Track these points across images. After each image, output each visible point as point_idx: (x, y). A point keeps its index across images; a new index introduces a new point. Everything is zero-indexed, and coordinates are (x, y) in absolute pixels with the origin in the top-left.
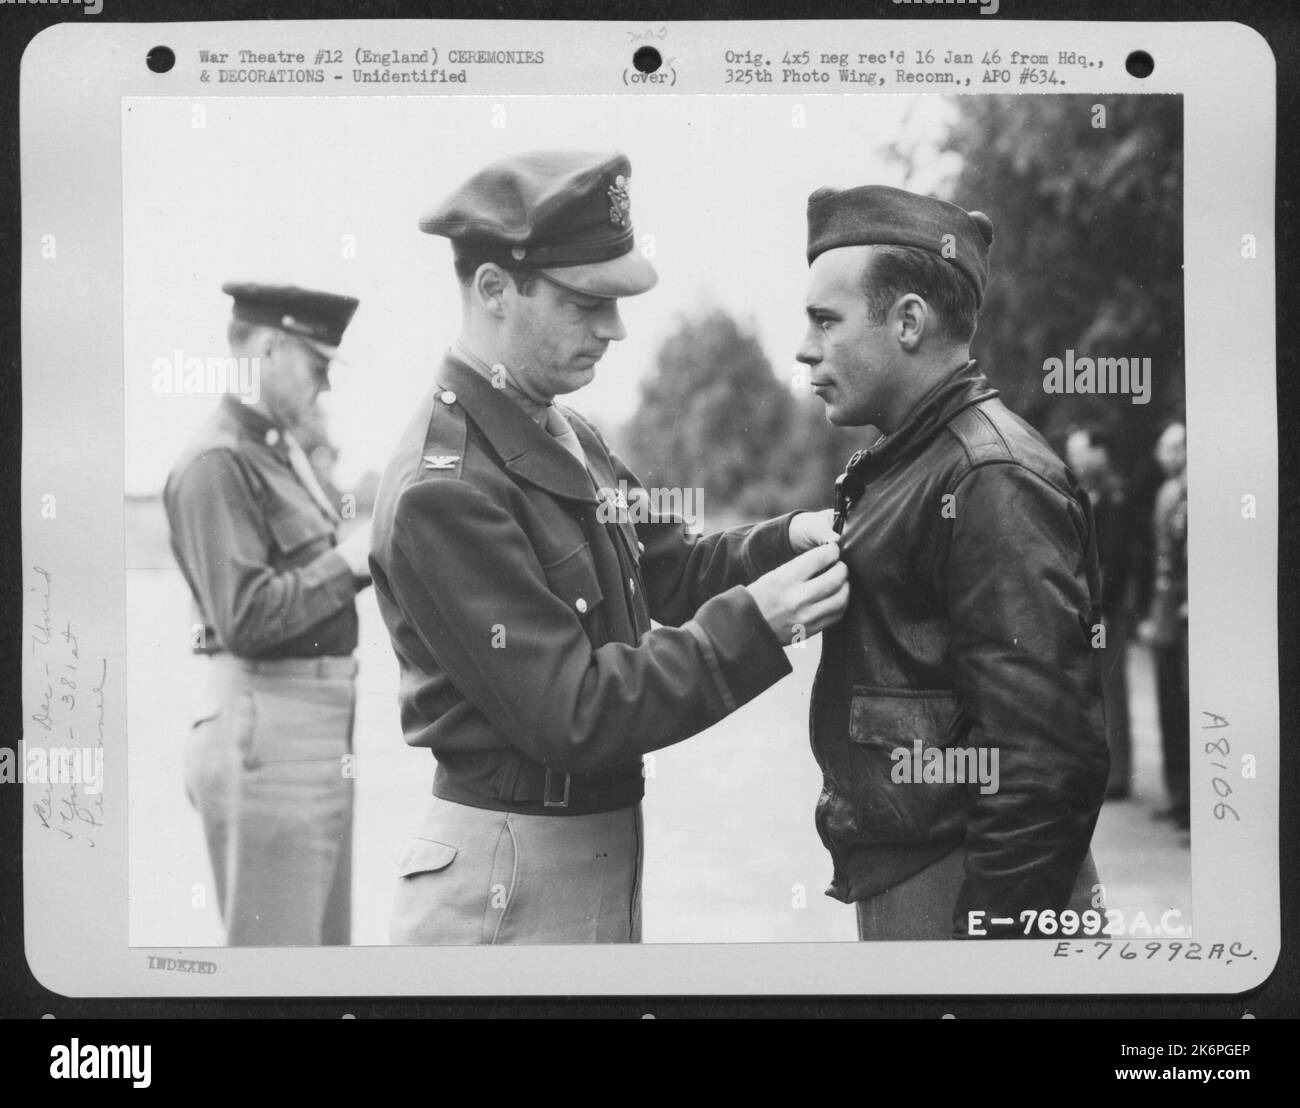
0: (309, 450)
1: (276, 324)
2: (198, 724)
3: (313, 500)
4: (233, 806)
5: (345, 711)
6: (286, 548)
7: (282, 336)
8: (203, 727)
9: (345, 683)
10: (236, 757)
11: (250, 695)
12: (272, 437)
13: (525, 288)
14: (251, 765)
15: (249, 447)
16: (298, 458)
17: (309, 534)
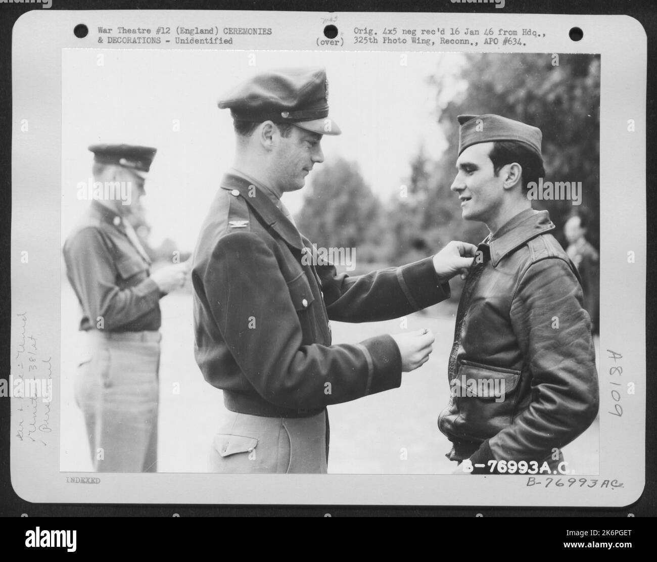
0: (136, 227)
1: (117, 163)
2: (81, 365)
3: (138, 252)
4: (99, 407)
5: (154, 359)
6: (125, 276)
7: (120, 169)
8: (84, 367)
9: (155, 344)
10: (100, 381)
11: (107, 350)
12: (117, 221)
13: (285, 133)
14: (108, 385)
15: (105, 226)
16: (130, 232)
17: (136, 270)
